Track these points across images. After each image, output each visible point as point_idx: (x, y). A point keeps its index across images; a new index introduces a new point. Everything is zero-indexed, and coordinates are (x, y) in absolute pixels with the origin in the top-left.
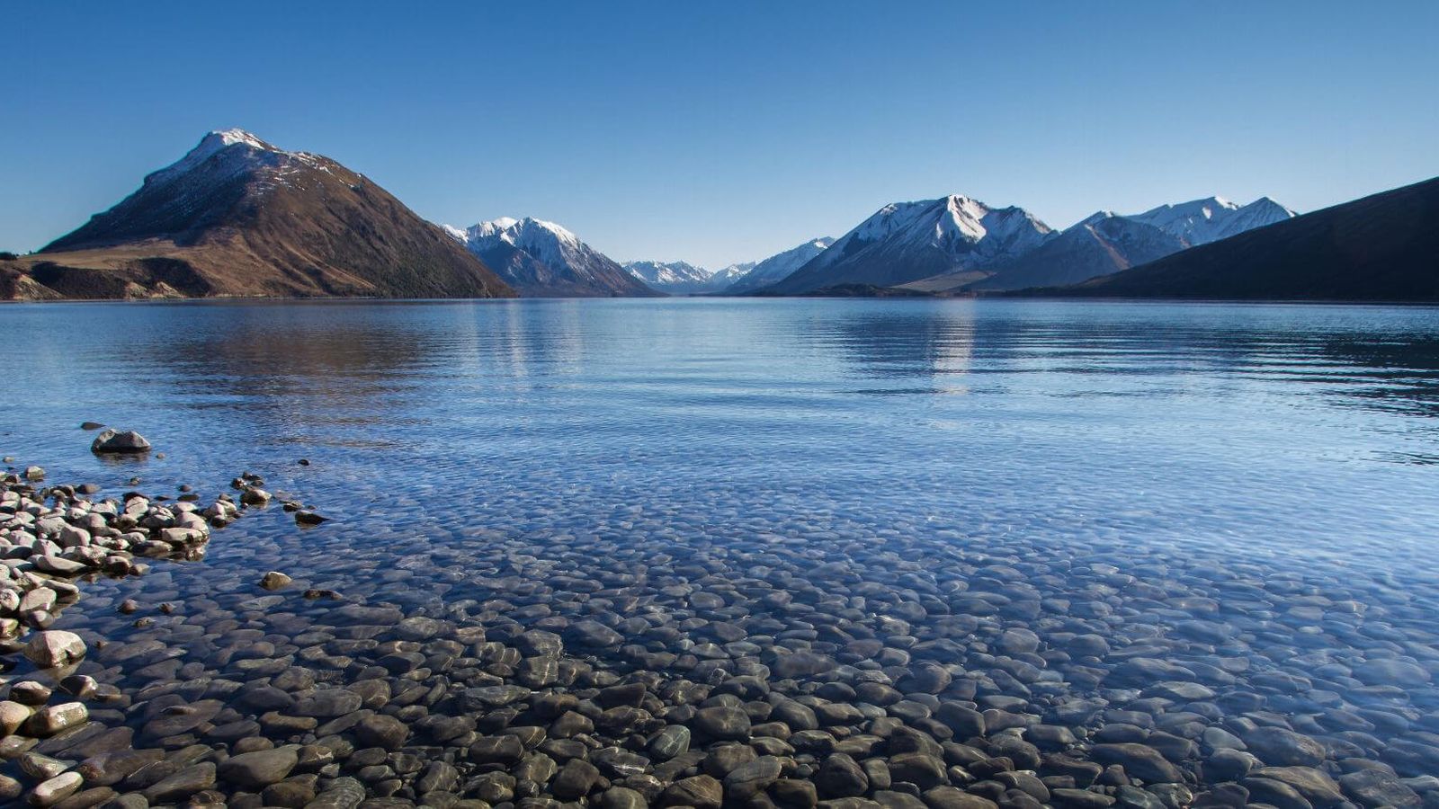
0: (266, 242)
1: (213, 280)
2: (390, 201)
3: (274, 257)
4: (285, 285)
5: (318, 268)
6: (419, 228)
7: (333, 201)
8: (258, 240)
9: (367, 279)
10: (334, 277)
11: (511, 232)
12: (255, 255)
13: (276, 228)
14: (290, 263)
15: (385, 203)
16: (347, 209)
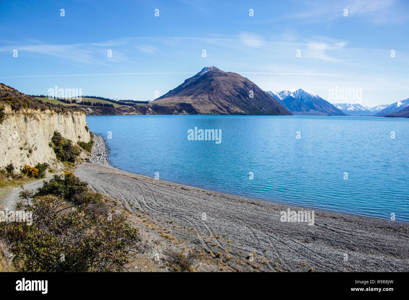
0: (214, 98)
1: (197, 109)
2: (253, 86)
3: (215, 103)
4: (217, 111)
5: (228, 106)
6: (261, 93)
7: (236, 86)
8: (212, 98)
9: (242, 109)
10: (232, 109)
11: (294, 93)
12: (210, 102)
13: (218, 94)
14: (220, 105)
15: (252, 87)
16: (240, 88)
